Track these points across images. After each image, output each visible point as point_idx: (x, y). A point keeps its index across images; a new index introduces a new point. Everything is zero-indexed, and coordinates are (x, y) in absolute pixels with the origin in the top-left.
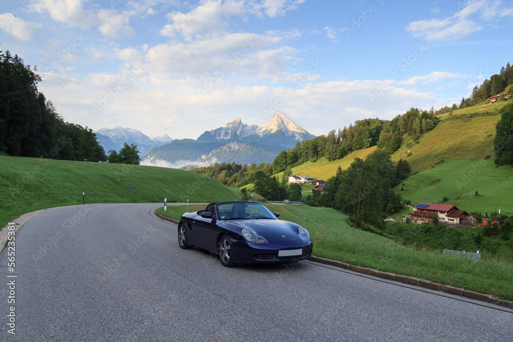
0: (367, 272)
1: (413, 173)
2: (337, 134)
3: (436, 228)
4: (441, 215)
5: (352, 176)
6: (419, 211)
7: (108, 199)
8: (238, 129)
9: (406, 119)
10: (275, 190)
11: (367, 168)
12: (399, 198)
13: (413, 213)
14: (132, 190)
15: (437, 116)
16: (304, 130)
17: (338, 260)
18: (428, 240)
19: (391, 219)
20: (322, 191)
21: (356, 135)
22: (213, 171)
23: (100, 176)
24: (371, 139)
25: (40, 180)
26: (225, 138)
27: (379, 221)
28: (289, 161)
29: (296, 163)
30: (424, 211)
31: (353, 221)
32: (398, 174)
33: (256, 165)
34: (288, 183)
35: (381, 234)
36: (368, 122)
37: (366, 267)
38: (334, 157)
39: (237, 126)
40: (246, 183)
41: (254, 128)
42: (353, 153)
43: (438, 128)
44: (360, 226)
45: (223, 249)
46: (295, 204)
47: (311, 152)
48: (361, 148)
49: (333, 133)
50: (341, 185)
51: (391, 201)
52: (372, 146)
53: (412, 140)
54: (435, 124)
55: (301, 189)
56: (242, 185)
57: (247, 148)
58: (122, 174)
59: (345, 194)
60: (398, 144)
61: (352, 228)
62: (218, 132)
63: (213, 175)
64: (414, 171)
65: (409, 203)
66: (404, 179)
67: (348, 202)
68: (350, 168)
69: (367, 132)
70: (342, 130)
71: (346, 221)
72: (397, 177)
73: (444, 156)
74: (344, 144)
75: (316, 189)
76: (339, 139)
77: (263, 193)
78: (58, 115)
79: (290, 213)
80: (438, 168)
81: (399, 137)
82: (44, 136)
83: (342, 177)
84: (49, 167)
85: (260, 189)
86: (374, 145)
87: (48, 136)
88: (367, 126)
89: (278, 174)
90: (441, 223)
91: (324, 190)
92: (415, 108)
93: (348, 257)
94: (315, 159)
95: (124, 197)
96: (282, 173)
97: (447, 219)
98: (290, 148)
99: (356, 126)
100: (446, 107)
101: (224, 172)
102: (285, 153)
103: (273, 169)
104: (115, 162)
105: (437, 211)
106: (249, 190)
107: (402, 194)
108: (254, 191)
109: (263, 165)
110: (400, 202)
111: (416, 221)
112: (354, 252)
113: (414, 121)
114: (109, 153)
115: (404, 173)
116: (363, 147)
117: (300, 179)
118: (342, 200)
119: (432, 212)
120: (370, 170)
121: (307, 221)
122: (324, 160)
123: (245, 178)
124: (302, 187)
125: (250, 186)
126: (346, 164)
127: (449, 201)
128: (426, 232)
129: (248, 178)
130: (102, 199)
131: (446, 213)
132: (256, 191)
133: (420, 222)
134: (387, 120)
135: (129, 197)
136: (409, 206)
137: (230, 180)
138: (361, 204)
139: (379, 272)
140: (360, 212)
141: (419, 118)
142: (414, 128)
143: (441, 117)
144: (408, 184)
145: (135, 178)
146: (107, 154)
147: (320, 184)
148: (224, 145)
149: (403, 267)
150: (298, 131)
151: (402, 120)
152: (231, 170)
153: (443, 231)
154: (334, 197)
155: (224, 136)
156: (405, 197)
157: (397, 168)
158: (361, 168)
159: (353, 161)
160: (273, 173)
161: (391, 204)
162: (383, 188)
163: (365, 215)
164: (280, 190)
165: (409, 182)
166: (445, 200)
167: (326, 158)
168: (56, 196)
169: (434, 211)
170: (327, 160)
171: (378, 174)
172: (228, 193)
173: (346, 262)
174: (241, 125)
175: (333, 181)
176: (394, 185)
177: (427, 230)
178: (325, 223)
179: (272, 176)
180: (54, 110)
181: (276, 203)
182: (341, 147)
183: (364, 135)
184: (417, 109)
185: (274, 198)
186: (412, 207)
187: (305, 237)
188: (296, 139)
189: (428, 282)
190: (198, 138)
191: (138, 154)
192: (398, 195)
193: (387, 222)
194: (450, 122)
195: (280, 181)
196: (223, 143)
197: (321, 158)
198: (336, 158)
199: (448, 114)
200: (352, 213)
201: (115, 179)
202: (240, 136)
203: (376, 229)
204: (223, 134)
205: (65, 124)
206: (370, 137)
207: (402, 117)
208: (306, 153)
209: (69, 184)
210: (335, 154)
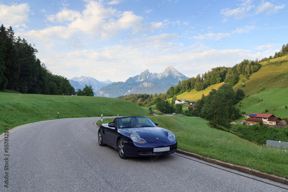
0: (214, 162)
1: (246, 96)
2: (201, 76)
3: (262, 128)
4: (264, 120)
5: (210, 99)
6: (251, 118)
7: (73, 115)
8: (147, 76)
9: (241, 66)
10: (167, 108)
11: (219, 95)
12: (238, 111)
13: (247, 119)
14: (88, 110)
15: (260, 64)
17: (195, 153)
18: (257, 134)
19: (234, 123)
20: (194, 108)
21: (212, 76)
22: (134, 98)
23: (70, 103)
25: (33, 106)
26: (141, 81)
27: (227, 124)
28: (175, 92)
29: (179, 93)
30: (254, 118)
31: (211, 124)
32: (237, 97)
33: (157, 94)
34: (175, 104)
35: (228, 132)
36: (219, 69)
37: (213, 158)
39: (147, 74)
40: (152, 105)
41: (156, 74)
42: (211, 86)
43: (261, 70)
44: (216, 127)
45: (120, 147)
46: (179, 115)
47: (187, 87)
48: (215, 83)
49: (199, 76)
50: (204, 104)
51: (233, 112)
52: (221, 82)
53: (245, 78)
54: (259, 68)
56: (150, 105)
57: (152, 86)
58: (82, 102)
59: (207, 109)
60: (237, 80)
61: (211, 128)
62: (136, 78)
63: (134, 100)
64: (246, 95)
65: (244, 113)
66: (241, 100)
67: (209, 114)
68: (209, 95)
69: (219, 75)
70: (204, 74)
71: (208, 124)
72: (237, 99)
73: (265, 86)
74: (205, 81)
75: (190, 107)
76: (202, 79)
77: (161, 110)
78: (49, 71)
79: (176, 120)
80: (261, 93)
81: (237, 77)
82: (41, 82)
83: (204, 100)
84: (40, 99)
85: (159, 107)
86: (222, 82)
87: (43, 82)
88: (219, 71)
89: (169, 99)
90: (264, 125)
91: (195, 107)
92: (246, 60)
93: (203, 151)
94: (189, 90)
95: (83, 114)
96: (171, 99)
97: (268, 122)
98: (176, 84)
99: (212, 71)
100: (266, 58)
101: (140, 99)
102: (173, 88)
103: (167, 96)
104: (80, 95)
105: (262, 118)
106: (153, 108)
107: (240, 108)
108: (156, 109)
109: (161, 94)
110: (239, 113)
111: (249, 124)
112: (207, 147)
113: (246, 67)
115: (241, 96)
116: (216, 83)
117: (182, 101)
118: (205, 112)
119: (259, 119)
120: (221, 95)
121: (185, 124)
122: (194, 91)
123: (151, 101)
124: (183, 106)
125: (154, 106)
126: (206, 92)
127: (269, 112)
128: (256, 130)
129: (153, 102)
131: (267, 119)
132: (157, 108)
133: (251, 124)
134: (230, 67)
135: (86, 114)
136: (244, 115)
137: (143, 103)
138: (216, 115)
139: (222, 162)
140: (215, 119)
141: (249, 65)
142: (246, 71)
143: (262, 64)
144: (243, 103)
145: (90, 103)
146: (76, 91)
147: (192, 104)
148: (140, 84)
149: (239, 159)
150: (180, 76)
151: (239, 66)
152: (144, 98)
153: (266, 130)
154: (200, 111)
155: (140, 79)
156: (242, 110)
157: (237, 94)
158: (215, 95)
159: (210, 91)
160: (167, 98)
161: (233, 114)
162: (228, 105)
163: (219, 121)
164: (170, 108)
165: (243, 101)
166: (267, 111)
167: (195, 89)
168: (42, 115)
169: (260, 118)
170: (196, 91)
171: (226, 98)
172: (141, 110)
173: (200, 155)
174: (149, 74)
175: (199, 102)
176: (235, 103)
177: (256, 129)
178: (196, 126)
179: (166, 101)
180: (46, 68)
181: (168, 115)
182: (204, 83)
183: (217, 76)
184: (247, 60)
185: (167, 112)
186: (246, 116)
187: (172, 139)
188: (179, 80)
189: (257, 172)
190: (126, 81)
191: (93, 91)
192: (238, 109)
193: (232, 124)
194: (268, 66)
195: (171, 102)
197: (193, 90)
198: (201, 90)
199: (267, 61)
200: (211, 119)
201: (78, 104)
202: (148, 79)
203: (225, 129)
204: (139, 78)
205: (53, 76)
206: (220, 77)
207: (239, 65)
208: (184, 87)
209: (51, 108)
210: (201, 87)
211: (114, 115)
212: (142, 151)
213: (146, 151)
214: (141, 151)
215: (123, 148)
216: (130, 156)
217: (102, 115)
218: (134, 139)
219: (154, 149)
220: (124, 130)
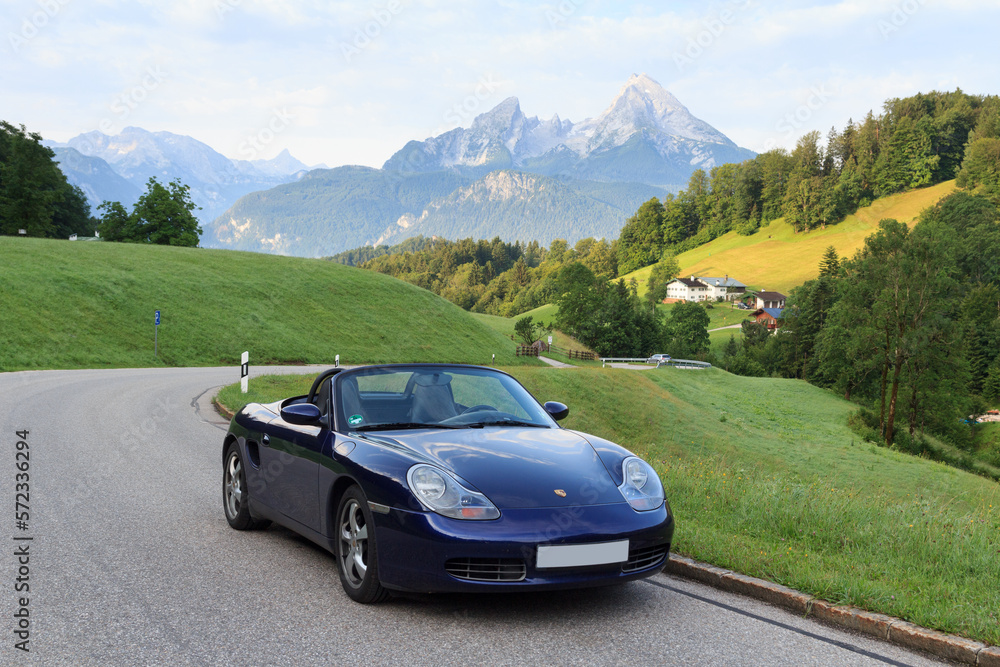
2: (823, 144)
5: (871, 277)
7: (81, 354)
8: (510, 134)
10: (623, 325)
11: (919, 254)
14: (163, 326)
16: (716, 133)
17: (770, 576)
20: (773, 327)
21: (886, 146)
22: (431, 265)
23: (57, 281)
24: (936, 158)
26: (474, 163)
27: (961, 421)
28: (669, 233)
29: (691, 240)
31: (871, 422)
33: (564, 245)
34: (666, 302)
35: (965, 466)
36: (927, 105)
37: (871, 610)
38: (814, 220)
39: (508, 125)
40: (535, 303)
41: (561, 128)
42: (876, 204)
44: (897, 437)
45: (347, 535)
46: (685, 367)
47: (739, 204)
48: (901, 189)
49: (810, 144)
50: (835, 307)
52: (939, 182)
55: (708, 320)
56: (523, 308)
57: (537, 193)
58: (132, 277)
59: (848, 335)
61: (869, 445)
62: (447, 143)
63: (434, 277)
67: (858, 363)
68: (866, 254)
69: (924, 137)
70: (841, 130)
71: (851, 423)
74: (847, 176)
75: (754, 320)
76: (829, 161)
77: (585, 333)
79: (667, 394)
83: (837, 282)
85: (574, 320)
86: (945, 179)
88: (926, 117)
89: (636, 274)
91: (781, 322)
93: (815, 569)
94: (751, 224)
95: (137, 348)
96: (647, 271)
98: (674, 190)
99: (888, 116)
101: (466, 269)
102: (656, 207)
103: (620, 257)
104: (120, 239)
106: (541, 324)
108: (558, 328)
109: (586, 245)
112: (839, 547)
114: (102, 211)
116: (908, 184)
117: (704, 287)
118: (838, 355)
120: (931, 257)
121: (723, 420)
122: (779, 229)
123: (532, 285)
124: (710, 314)
125: (548, 311)
126: (850, 239)
129: (541, 286)
130: (61, 356)
132: (563, 325)
135: (153, 348)
137: (485, 292)
138: (898, 368)
139: (920, 632)
140: (894, 393)
145: (175, 286)
146: (97, 214)
147: (767, 304)
148: (466, 184)
150: (699, 138)
152: (489, 263)
154: (812, 345)
155: (467, 155)
158: (902, 254)
159: (874, 230)
160: (620, 269)
162: (972, 317)
163: (914, 405)
164: (638, 322)
167: (787, 221)
170: (791, 229)
171: (959, 271)
172: (473, 335)
173: (799, 589)
174: (520, 123)
175: (807, 293)
178: (781, 429)
179: (615, 281)
181: (625, 366)
182: (837, 187)
183: (914, 145)
185: (621, 349)
187: (644, 496)
188: (694, 161)
190: (387, 165)
191: (194, 213)
193: (985, 425)
195: (642, 291)
196: (467, 177)
197: (773, 223)
198: (820, 222)
200: (870, 395)
201: (110, 291)
202: (518, 154)
203: (948, 449)
204: (463, 148)
206: (934, 151)
208: (725, 206)
210: (817, 207)
211: (311, 357)
212: (474, 560)
213: (496, 561)
214: (465, 560)
215: (364, 542)
216: (400, 588)
217: (245, 357)
218: (428, 490)
219: (541, 550)
220: (374, 442)
